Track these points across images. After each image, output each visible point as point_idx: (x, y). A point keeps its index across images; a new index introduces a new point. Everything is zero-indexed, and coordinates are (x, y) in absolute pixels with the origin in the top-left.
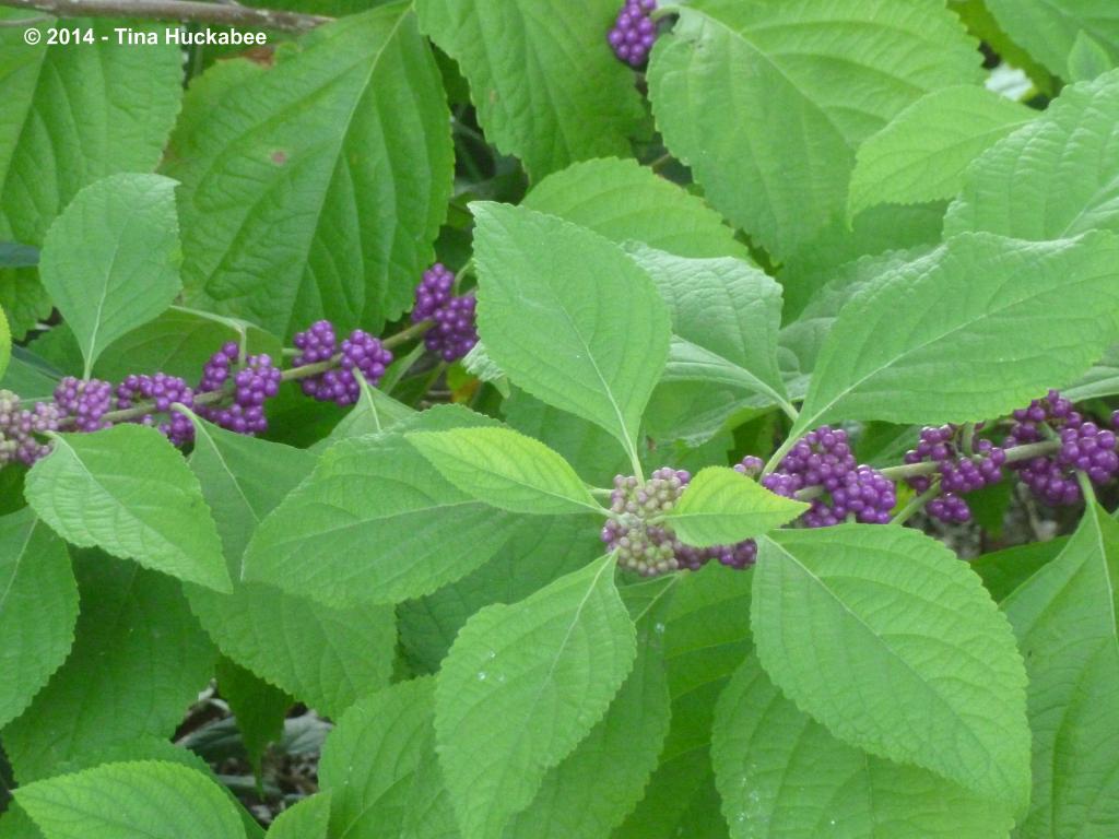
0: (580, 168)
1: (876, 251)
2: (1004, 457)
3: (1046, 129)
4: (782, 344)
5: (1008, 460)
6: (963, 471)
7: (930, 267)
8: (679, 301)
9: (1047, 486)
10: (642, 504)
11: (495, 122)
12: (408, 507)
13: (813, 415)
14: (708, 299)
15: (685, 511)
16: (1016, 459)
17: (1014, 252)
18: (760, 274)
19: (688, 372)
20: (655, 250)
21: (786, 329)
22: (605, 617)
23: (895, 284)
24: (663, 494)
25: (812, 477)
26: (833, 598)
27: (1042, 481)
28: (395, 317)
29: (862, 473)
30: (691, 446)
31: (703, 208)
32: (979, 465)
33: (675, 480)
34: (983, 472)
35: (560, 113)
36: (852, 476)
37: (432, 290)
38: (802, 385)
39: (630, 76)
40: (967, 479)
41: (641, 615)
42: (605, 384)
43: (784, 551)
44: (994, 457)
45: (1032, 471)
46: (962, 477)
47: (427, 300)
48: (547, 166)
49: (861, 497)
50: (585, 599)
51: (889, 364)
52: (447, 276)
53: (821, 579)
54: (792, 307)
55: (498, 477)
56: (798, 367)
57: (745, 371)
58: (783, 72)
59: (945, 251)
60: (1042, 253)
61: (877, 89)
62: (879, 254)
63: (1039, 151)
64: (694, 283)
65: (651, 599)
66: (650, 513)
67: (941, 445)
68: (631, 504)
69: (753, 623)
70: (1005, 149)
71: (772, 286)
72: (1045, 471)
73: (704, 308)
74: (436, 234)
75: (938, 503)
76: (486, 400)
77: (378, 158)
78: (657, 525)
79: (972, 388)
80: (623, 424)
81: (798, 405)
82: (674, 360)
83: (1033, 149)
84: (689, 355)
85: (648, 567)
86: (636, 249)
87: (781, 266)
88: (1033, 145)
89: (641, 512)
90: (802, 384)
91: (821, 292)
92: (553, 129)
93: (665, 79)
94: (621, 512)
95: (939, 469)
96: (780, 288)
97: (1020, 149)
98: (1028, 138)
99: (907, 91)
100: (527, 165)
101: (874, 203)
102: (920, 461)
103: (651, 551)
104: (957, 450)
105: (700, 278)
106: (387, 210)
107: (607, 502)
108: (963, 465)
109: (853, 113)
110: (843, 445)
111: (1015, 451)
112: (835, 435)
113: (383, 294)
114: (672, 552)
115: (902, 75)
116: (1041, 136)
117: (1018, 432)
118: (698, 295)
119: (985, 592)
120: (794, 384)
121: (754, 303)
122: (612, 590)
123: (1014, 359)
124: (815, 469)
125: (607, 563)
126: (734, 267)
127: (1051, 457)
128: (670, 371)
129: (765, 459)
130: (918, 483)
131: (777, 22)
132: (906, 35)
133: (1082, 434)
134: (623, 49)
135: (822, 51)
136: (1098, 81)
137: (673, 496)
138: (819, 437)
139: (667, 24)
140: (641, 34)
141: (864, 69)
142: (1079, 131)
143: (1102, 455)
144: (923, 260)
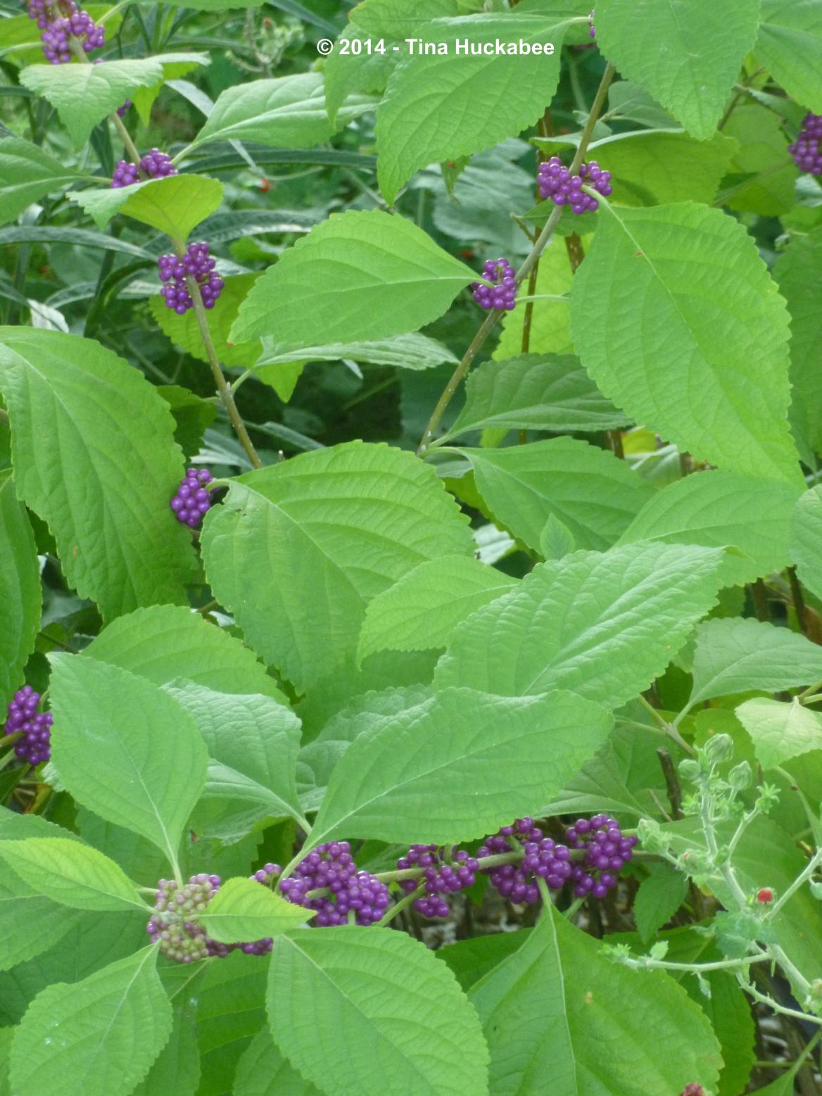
0: (144, 613)
1: (380, 687)
2: (478, 865)
3: (520, 598)
4: (301, 759)
5: (481, 868)
6: (444, 877)
7: (422, 714)
8: (218, 730)
9: (513, 889)
10: (181, 904)
11: (77, 572)
13: (323, 832)
14: (241, 730)
15: (214, 912)
16: (487, 867)
17: (490, 705)
18: (283, 710)
19: (222, 790)
20: (200, 686)
21: (306, 748)
22: (147, 997)
23: (392, 727)
24: (198, 897)
25: (320, 880)
26: (333, 986)
27: (508, 884)
29: (361, 878)
30: (224, 845)
31: (242, 648)
32: (457, 872)
33: (208, 885)
34: (460, 877)
35: (130, 564)
36: (353, 880)
37: (22, 707)
38: (316, 799)
39: (187, 533)
40: (447, 883)
41: (178, 992)
42: (153, 804)
43: (295, 945)
44: (470, 865)
45: (500, 876)
46: (442, 881)
47: (18, 715)
48: (117, 611)
49: (360, 897)
50: (132, 981)
51: (385, 793)
52: (34, 696)
53: (326, 970)
54: (310, 730)
55: (63, 879)
56: (314, 780)
57: (270, 791)
58: (311, 537)
59: (434, 702)
60: (512, 707)
61: (386, 554)
62: (383, 689)
63: (513, 616)
64: (230, 716)
65: (186, 978)
66: (187, 911)
67: (427, 854)
68: (171, 905)
69: (268, 1006)
70: (486, 614)
71: (293, 720)
72: (511, 876)
73: (238, 737)
74: (25, 663)
75: (423, 902)
78: (193, 921)
79: (452, 815)
80: (166, 837)
81: (310, 817)
82: (211, 780)
83: (509, 615)
84: (223, 776)
85: (184, 956)
86: (185, 686)
87: (304, 696)
88: (509, 611)
89: (180, 912)
90: (316, 796)
91: (335, 718)
92: (123, 579)
93: (215, 541)
94: (163, 910)
95: (425, 874)
96: (299, 722)
97: (498, 615)
98: (505, 606)
99: (411, 556)
100: (102, 606)
101: (379, 650)
102: (409, 867)
103: (186, 943)
104: (439, 858)
105: (235, 712)
107: (151, 900)
108: (444, 872)
110: (347, 854)
111: (486, 860)
112: (340, 846)
114: (204, 944)
115: (407, 544)
116: (516, 604)
117: (490, 843)
118: (233, 726)
119: (458, 985)
120: (311, 794)
121: (278, 734)
122: (154, 974)
123: (487, 794)
124: (324, 874)
125: (149, 953)
126: (264, 702)
127: (516, 865)
128: (208, 790)
129: (283, 866)
130: (408, 885)
131: (308, 497)
132: (411, 511)
133: (542, 848)
134: (183, 513)
135: (343, 521)
136: (564, 560)
137: (206, 898)
138: (327, 848)
139: (218, 496)
140: (198, 502)
141: (376, 538)
142: (546, 601)
143: (558, 865)
144: (416, 709)
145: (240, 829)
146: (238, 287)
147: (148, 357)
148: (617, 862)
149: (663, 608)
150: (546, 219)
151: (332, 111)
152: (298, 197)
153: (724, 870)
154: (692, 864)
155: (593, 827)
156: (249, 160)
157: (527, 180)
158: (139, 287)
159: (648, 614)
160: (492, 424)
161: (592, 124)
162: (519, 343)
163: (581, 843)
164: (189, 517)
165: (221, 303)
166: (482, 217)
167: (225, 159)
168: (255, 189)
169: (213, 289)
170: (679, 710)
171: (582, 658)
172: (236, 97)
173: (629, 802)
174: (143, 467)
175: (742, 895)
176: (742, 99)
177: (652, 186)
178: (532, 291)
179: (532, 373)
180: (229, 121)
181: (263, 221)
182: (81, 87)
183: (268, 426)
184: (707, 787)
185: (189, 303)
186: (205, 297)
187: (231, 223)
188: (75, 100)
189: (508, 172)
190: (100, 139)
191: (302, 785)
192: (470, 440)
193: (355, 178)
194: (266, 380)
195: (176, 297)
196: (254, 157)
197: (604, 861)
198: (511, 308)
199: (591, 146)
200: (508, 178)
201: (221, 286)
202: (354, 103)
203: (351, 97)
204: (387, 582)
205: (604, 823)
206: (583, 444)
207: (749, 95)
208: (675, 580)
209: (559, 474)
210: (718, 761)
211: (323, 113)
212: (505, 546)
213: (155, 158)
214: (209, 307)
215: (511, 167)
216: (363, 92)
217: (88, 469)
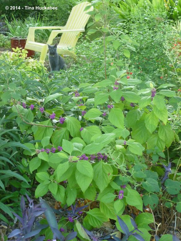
6: (93, 157)
11: (72, 135)
17: (96, 144)
33: (73, 157)
45: (98, 157)
48: (74, 137)
53: (82, 163)
58: (90, 132)
80: (70, 153)
93: (82, 133)
94: (69, 158)
109: (92, 135)
114: (72, 161)
115: (96, 133)
122: (68, 163)
124: (83, 156)
128: (74, 150)
130: (90, 158)
131: (90, 129)
153: (111, 157)
164: (81, 130)
174: (78, 127)
192: (103, 126)
204: (94, 136)
208: (112, 136)
217: (73, 127)
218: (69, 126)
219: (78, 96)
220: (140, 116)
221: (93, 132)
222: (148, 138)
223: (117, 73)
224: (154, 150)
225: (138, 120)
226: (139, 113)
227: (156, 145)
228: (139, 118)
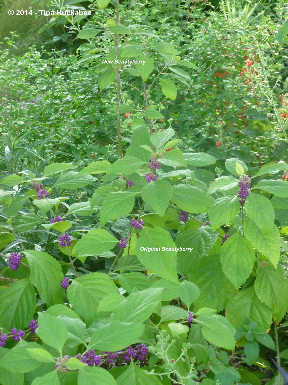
0: (56, 306)
3: (126, 301)
4: (86, 331)
5: (119, 354)
6: (113, 356)
8: (70, 326)
9: (125, 358)
11: (43, 297)
12: (26, 358)
13: (89, 347)
14: (74, 326)
15: (68, 363)
18: (83, 323)
19: (71, 338)
20: (66, 317)
21: (87, 329)
22: (55, 380)
24: (65, 360)
26: (91, 379)
27: (125, 357)
28: (26, 327)
29: (97, 356)
30: (71, 348)
31: (75, 313)
32: (115, 355)
33: (67, 358)
34: (115, 356)
35: (53, 296)
36: (95, 357)
37: (32, 323)
38: (88, 340)
39: (64, 290)
41: (61, 378)
42: (57, 342)
43: (84, 370)
44: (117, 354)
45: (123, 356)
47: (31, 325)
48: (50, 305)
49: (96, 360)
50: (52, 377)
51: (102, 341)
52: (35, 321)
53: (89, 375)
54: (87, 327)
55: (40, 356)
56: (88, 336)
58: (88, 291)
59: (111, 323)
61: (102, 294)
62: (102, 318)
64: (72, 323)
65: (63, 375)
67: (109, 352)
68: (60, 362)
69: (78, 382)
70: (120, 304)
71: (84, 325)
72: (125, 356)
73: (74, 328)
74: (33, 315)
75: (108, 360)
76: (39, 342)
77: (25, 302)
78: (64, 365)
79: (114, 346)
80: (60, 348)
81: (87, 344)
82: (69, 336)
84: (71, 335)
85: (62, 371)
86: (63, 316)
87: (87, 321)
88: (124, 304)
89: (62, 363)
91: (93, 324)
92: (52, 298)
93: (69, 291)
94: (58, 363)
95: (109, 355)
97: (122, 305)
99: (107, 294)
100: (48, 304)
101: (101, 311)
102: (106, 354)
103: (63, 369)
104: (112, 353)
106: (26, 310)
107: (56, 360)
109: (98, 298)
110: (94, 352)
111: (121, 353)
112: (93, 350)
113: (25, 323)
114: (66, 370)
115: (106, 292)
119: (114, 380)
120: (88, 339)
121: (81, 327)
122: (56, 375)
123: (121, 342)
124: (90, 355)
125: (56, 371)
126: (79, 321)
127: (126, 354)
128: (68, 338)
129: (82, 354)
130: (105, 357)
131: (87, 283)
132: (107, 286)
133: (131, 350)
134: (63, 286)
135: (94, 288)
136: (135, 293)
137: (67, 360)
138: (90, 351)
139: (70, 283)
140: (66, 284)
141: (100, 291)
142: (131, 302)
143: (134, 354)
144: (108, 325)
145: (74, 345)
146: (75, 242)
147: (57, 254)
148: (145, 353)
149: (151, 301)
150: (132, 230)
151: (92, 209)
152: (86, 224)
153: (165, 356)
154: (159, 355)
155: (141, 346)
156: (76, 218)
157: (129, 221)
158: (55, 241)
159: (149, 303)
160: (122, 269)
161: (141, 212)
162: (127, 253)
163: (139, 349)
164: (64, 287)
165: (71, 245)
166: (120, 228)
167: (72, 217)
168: (77, 222)
169: (69, 242)
170: (158, 324)
171: (137, 313)
172: (74, 206)
173: (148, 341)
174: (56, 277)
175: (168, 360)
176: (170, 207)
177: (152, 224)
178: (130, 244)
179: (130, 259)
180: (72, 211)
181: (79, 229)
182: (44, 204)
183: (80, 268)
184: (162, 340)
185: (65, 245)
186: (68, 244)
187: (73, 229)
188: (43, 207)
189: (126, 219)
190: (48, 213)
191: (86, 337)
192: (118, 272)
193: (96, 220)
194: (79, 259)
195: (62, 244)
196: (77, 217)
197: (143, 353)
198: (126, 247)
199: (141, 216)
200: (125, 220)
201: (71, 242)
202: (96, 207)
203: (96, 206)
204: (102, 299)
205: (143, 346)
206: (139, 273)
207: (171, 206)
208: (154, 296)
209: (135, 279)
210: (163, 335)
211: (90, 209)
212: (124, 292)
213: (59, 217)
214: (69, 246)
215: (126, 218)
216: (98, 205)
217: (45, 278)
218: (36, 276)
219: (44, 195)
220: (209, 246)
221: (96, 290)
222: (227, 301)
223: (153, 139)
224: (248, 331)
225: (206, 255)
226: (204, 238)
227: (248, 316)
228: (206, 249)
